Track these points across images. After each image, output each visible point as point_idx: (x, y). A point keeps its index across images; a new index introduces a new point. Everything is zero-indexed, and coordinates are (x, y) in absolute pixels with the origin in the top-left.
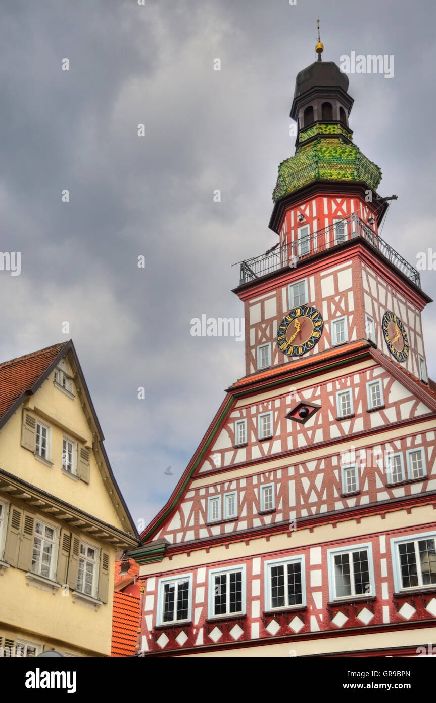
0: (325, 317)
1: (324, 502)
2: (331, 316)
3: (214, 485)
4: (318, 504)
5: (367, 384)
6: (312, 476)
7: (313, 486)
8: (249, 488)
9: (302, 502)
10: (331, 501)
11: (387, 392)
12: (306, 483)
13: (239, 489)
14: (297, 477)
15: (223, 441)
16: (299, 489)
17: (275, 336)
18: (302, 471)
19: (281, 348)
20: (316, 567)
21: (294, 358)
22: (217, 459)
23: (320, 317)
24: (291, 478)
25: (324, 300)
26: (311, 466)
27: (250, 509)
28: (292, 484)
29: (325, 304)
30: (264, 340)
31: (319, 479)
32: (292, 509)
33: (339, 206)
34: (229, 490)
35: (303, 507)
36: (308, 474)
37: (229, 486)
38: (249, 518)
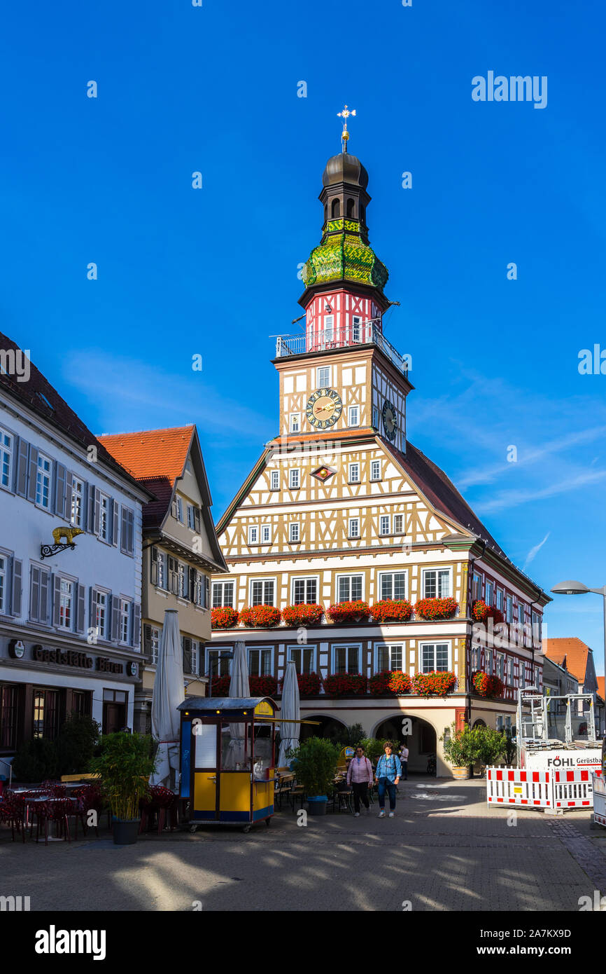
0: (344, 402)
1: (336, 541)
2: (348, 403)
3: (254, 517)
4: (331, 542)
5: (371, 461)
6: (328, 522)
7: (328, 529)
8: (281, 523)
9: (320, 539)
10: (340, 541)
11: (384, 469)
12: (323, 526)
13: (273, 523)
14: (317, 521)
15: (261, 484)
16: (318, 529)
17: (304, 408)
18: (320, 517)
19: (309, 419)
20: (327, 584)
21: (319, 430)
22: (255, 496)
23: (340, 401)
24: (313, 521)
25: (344, 387)
26: (328, 514)
27: (281, 538)
28: (313, 525)
29: (344, 391)
30: (295, 409)
31: (333, 525)
32: (313, 542)
33: (357, 303)
34: (265, 522)
35: (321, 542)
36: (324, 519)
37: (265, 520)
38: (281, 545)
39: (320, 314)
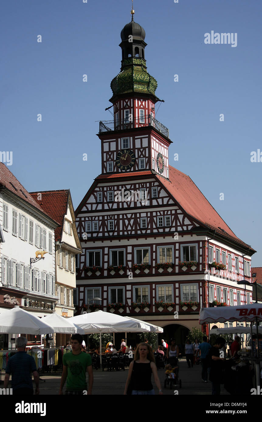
0: (137, 157)
1: (133, 230)
2: (139, 157)
3: (88, 217)
4: (131, 231)
5: (152, 188)
6: (129, 220)
7: (129, 224)
8: (103, 220)
9: (125, 229)
10: (136, 230)
11: (159, 192)
12: (127, 222)
13: (99, 220)
14: (123, 219)
15: (92, 199)
16: (124, 223)
17: (115, 159)
18: (125, 217)
19: (118, 165)
20: (130, 253)
21: (123, 171)
22: (89, 206)
23: (135, 156)
24: (121, 219)
26: (129, 216)
27: (103, 229)
28: (121, 221)
29: (136, 150)
30: (110, 160)
31: (132, 221)
32: (121, 231)
33: (142, 103)
34: (95, 220)
35: (125, 231)
36: (127, 218)
37: (95, 219)
38: (103, 232)
39: (122, 109)
